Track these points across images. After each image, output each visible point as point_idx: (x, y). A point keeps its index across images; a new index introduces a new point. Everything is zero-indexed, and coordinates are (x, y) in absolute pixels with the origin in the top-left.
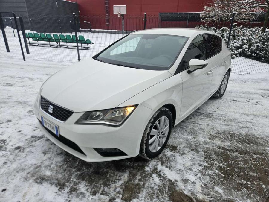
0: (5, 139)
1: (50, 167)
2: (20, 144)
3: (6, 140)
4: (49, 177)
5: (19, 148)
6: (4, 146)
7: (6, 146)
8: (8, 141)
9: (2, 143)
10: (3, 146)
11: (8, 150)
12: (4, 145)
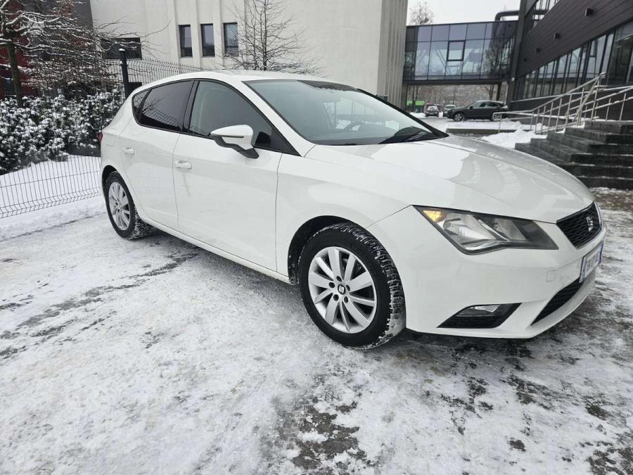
0: (588, 464)
1: (601, 344)
2: (581, 413)
3: (590, 460)
4: (626, 340)
5: (594, 410)
6: (617, 447)
7: (614, 442)
8: (589, 452)
9: (608, 464)
10: (620, 451)
11: (621, 431)
12: (612, 451)
